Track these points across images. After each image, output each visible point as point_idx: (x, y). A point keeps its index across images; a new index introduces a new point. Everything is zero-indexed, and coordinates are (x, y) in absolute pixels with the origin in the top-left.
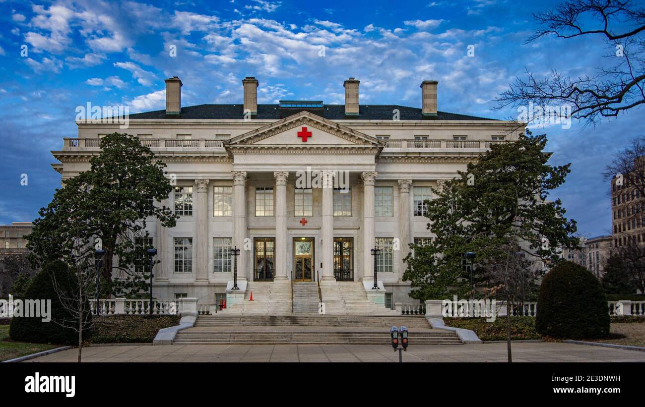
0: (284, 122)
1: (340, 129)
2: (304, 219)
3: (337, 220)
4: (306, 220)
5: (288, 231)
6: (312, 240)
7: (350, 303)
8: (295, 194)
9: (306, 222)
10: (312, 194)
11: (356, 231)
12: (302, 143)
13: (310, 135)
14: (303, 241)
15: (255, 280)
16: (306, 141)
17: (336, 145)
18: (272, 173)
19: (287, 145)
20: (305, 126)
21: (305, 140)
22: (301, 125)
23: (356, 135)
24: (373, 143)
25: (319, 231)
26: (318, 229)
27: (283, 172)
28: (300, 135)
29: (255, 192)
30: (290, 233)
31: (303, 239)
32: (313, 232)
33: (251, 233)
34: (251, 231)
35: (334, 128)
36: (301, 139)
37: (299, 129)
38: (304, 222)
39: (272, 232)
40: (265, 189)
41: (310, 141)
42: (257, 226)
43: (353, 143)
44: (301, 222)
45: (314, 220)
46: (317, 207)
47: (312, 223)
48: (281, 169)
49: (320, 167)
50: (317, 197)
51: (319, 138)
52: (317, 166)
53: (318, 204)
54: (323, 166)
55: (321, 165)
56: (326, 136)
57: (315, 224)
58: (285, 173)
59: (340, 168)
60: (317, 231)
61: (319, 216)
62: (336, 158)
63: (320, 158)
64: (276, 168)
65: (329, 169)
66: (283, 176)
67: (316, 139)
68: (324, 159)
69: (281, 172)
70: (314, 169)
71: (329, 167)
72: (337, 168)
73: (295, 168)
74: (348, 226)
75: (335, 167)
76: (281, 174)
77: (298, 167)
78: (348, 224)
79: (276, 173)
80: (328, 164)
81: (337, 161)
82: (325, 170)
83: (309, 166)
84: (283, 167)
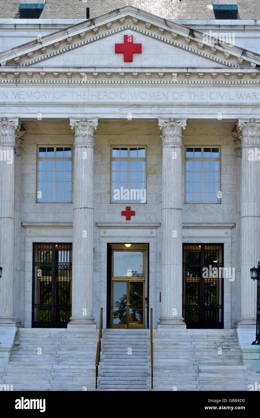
0: (89, 26)
1: (196, 39)
2: (128, 208)
3: (193, 211)
4: (132, 209)
5: (98, 230)
6: (144, 248)
7: (207, 372)
8: (112, 159)
9: (133, 213)
10: (145, 159)
11: (229, 231)
12: (124, 64)
13: (138, 49)
14: (128, 250)
15: (35, 325)
16: (131, 61)
17: (188, 68)
18: (67, 121)
19: (95, 68)
20: (129, 33)
21: (128, 59)
22: (122, 31)
23: (225, 51)
25: (158, 230)
26: (156, 227)
27: (86, 120)
28: (118, 49)
29: (37, 154)
30: (102, 234)
31: (128, 246)
32: (147, 232)
33: (27, 234)
34: (28, 230)
35: (184, 37)
36: (121, 57)
37: (119, 38)
38: (128, 213)
39: (67, 232)
40: (55, 149)
42: (39, 220)
43: (220, 66)
44: (123, 213)
45: (149, 211)
46: (155, 184)
47: (145, 216)
48: (84, 114)
49: (158, 109)
50: (154, 165)
51: (156, 56)
52: (152, 108)
53: (156, 180)
54: (162, 108)
55: (160, 106)
56: (169, 51)
57: (150, 219)
58: (91, 122)
59: (194, 113)
60: (154, 230)
61: (158, 202)
62: (188, 92)
63: (158, 94)
64: (75, 112)
65: (175, 114)
66: (87, 128)
67: (150, 57)
68: (164, 95)
69: (84, 120)
70: (147, 114)
71: (174, 110)
72: (190, 111)
73: (110, 112)
74: (213, 222)
75: (185, 110)
76: (83, 123)
77: (117, 110)
78: (213, 218)
79: (75, 120)
80: (173, 105)
81: (190, 98)
82: (168, 116)
83: (137, 108)
84: (87, 110)
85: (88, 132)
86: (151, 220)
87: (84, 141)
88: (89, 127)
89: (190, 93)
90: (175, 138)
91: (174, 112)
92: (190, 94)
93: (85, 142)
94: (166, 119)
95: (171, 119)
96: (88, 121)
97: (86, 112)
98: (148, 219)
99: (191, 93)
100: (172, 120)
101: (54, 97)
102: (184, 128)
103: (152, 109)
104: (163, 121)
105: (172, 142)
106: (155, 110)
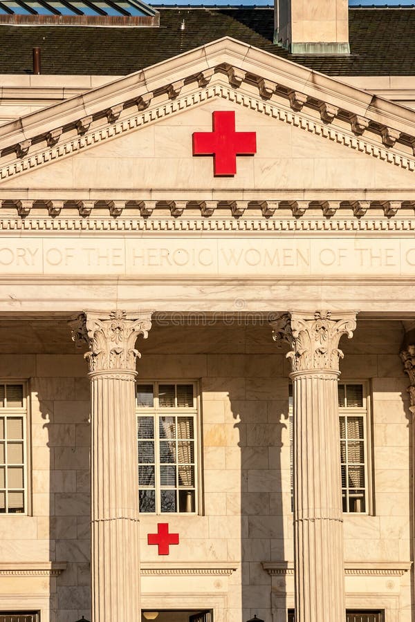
2: (163, 528)
4: (172, 530)
9: (175, 539)
12: (214, 182)
16: (231, 173)
17: (365, 191)
21: (224, 170)
26: (229, 572)
27: (124, 316)
32: (205, 584)
36: (208, 165)
38: (163, 539)
44: (152, 539)
45: (210, 532)
46: (222, 470)
47: (202, 544)
48: (116, 301)
49: (288, 290)
50: (221, 425)
51: (288, 162)
52: (273, 287)
53: (226, 459)
54: (298, 288)
55: (292, 281)
56: (318, 150)
57: (213, 552)
58: (135, 320)
59: (372, 298)
60: (223, 579)
61: (229, 512)
62: (356, 249)
63: (287, 253)
64: (96, 297)
65: (327, 301)
66: (125, 334)
67: (275, 164)
68: (301, 255)
69: (119, 315)
70: (260, 300)
71: (324, 291)
72: (361, 294)
73: (178, 298)
74: (359, 559)
75: (351, 292)
76: (117, 324)
77: (193, 291)
78: (358, 550)
79: (97, 317)
80: (322, 280)
81: (362, 262)
82: (311, 307)
83: (239, 288)
84: (125, 291)
85: (127, 344)
86: (215, 555)
87: (118, 367)
88: (130, 333)
89: (359, 251)
90: (326, 359)
91: (324, 297)
92: (361, 253)
93: (120, 368)
94: (308, 313)
95: (319, 313)
96: (127, 317)
97: (121, 296)
98: (208, 551)
99: (363, 252)
100: (323, 315)
101: (45, 262)
102: (351, 335)
103: (274, 290)
104: (301, 317)
105: (322, 366)
106: (281, 291)
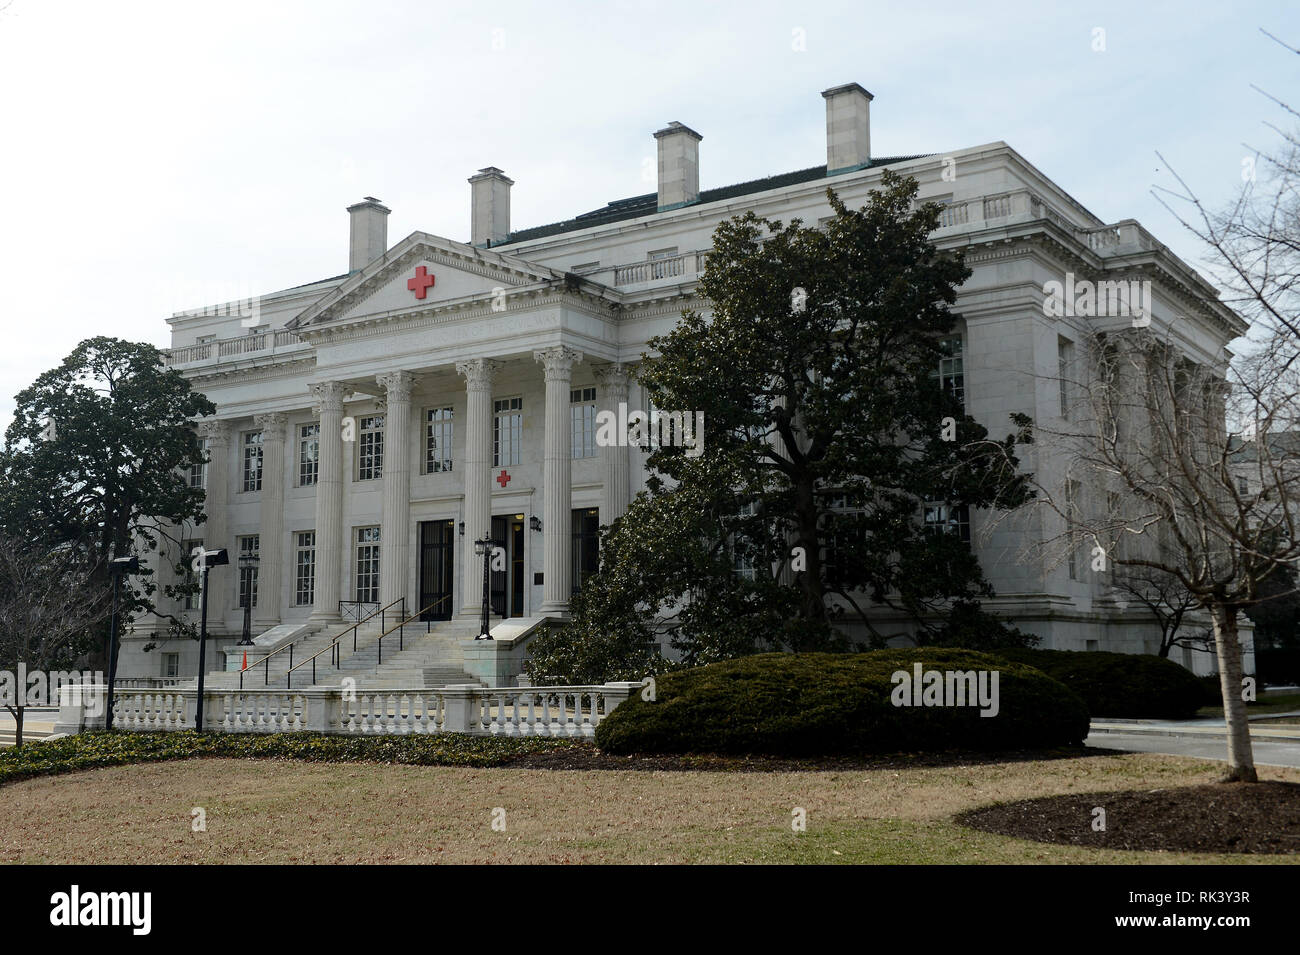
0: (384, 263)
2: (504, 473)
4: (508, 473)
9: (509, 479)
12: (417, 302)
13: (432, 282)
16: (425, 297)
19: (388, 312)
20: (423, 263)
21: (421, 296)
24: (544, 279)
25: (533, 497)
26: (531, 493)
27: (393, 373)
28: (411, 286)
32: (521, 501)
34: (412, 508)
35: (472, 259)
36: (414, 295)
37: (410, 273)
38: (504, 479)
39: (447, 507)
41: (433, 295)
42: (422, 495)
43: (509, 286)
44: (498, 480)
49: (458, 351)
54: (462, 349)
55: (459, 346)
64: (383, 367)
65: (474, 354)
68: (465, 332)
70: (448, 358)
72: (488, 348)
75: (484, 348)
80: (471, 344)
81: (490, 331)
